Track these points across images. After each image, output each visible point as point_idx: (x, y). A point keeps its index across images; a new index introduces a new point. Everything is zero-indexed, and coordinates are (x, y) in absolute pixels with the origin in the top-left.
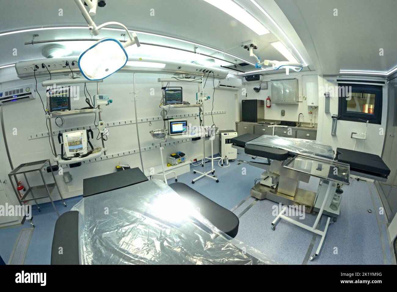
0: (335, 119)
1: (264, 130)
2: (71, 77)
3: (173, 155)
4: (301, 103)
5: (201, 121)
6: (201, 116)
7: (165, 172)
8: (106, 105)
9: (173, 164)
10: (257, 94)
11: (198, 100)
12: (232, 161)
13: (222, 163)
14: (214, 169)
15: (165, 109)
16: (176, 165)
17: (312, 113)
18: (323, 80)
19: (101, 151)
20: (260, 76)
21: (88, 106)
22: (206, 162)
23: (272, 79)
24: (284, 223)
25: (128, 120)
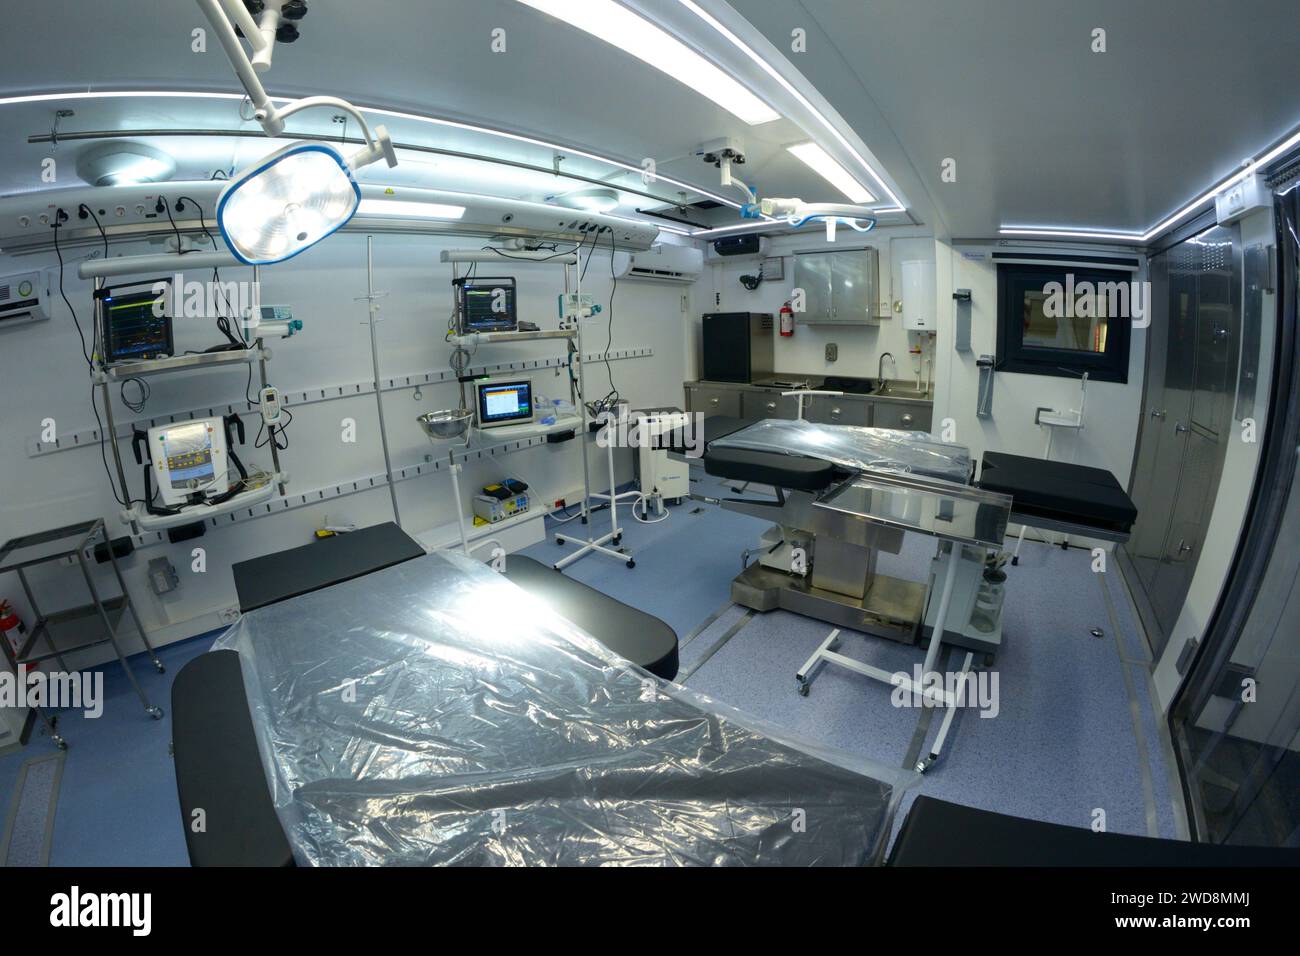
0: (989, 368)
1: (772, 405)
2: (172, 249)
3: (492, 488)
4: (888, 322)
5: (574, 380)
6: (575, 365)
7: (469, 541)
8: (284, 337)
9: (493, 516)
10: (749, 294)
11: (564, 315)
12: (676, 504)
13: (645, 511)
14: (620, 530)
15: (463, 347)
16: (502, 519)
17: (919, 352)
18: (952, 254)
19: (271, 481)
20: (762, 239)
21: (226, 341)
22: (593, 511)
23: (797, 248)
24: (835, 674)
25: (348, 384)
